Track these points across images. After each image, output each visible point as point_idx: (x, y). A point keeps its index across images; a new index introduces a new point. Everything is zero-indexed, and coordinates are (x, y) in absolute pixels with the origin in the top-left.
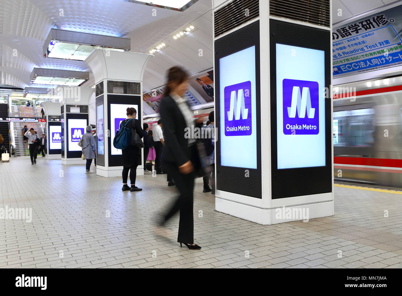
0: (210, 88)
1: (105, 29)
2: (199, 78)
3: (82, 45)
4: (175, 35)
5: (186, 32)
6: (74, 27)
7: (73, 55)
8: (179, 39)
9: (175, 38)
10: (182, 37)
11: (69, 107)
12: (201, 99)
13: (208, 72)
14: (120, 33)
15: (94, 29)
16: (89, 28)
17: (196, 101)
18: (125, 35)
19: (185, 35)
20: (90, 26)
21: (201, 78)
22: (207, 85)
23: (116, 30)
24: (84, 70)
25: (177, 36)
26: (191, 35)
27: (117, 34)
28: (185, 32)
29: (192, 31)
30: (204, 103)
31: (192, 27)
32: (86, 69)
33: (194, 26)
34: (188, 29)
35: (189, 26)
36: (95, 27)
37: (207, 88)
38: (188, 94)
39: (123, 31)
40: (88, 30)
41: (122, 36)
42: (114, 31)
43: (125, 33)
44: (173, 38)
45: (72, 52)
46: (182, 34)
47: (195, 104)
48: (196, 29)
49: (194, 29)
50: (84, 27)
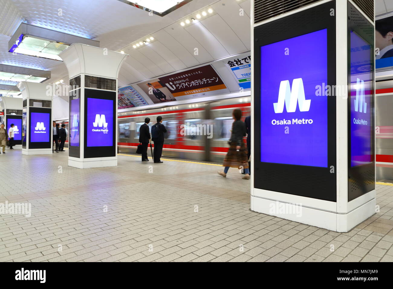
0: (159, 91)
1: (76, 30)
2: (150, 83)
3: (52, 42)
4: (135, 44)
5: (146, 42)
6: (45, 25)
7: (41, 52)
8: (138, 48)
9: (134, 47)
10: (141, 47)
11: (32, 101)
12: (149, 100)
13: (159, 79)
14: (90, 35)
15: (66, 28)
16: (60, 27)
17: (144, 102)
18: (94, 38)
19: (144, 45)
20: (61, 26)
21: (152, 83)
22: (157, 89)
23: (87, 32)
24: (45, 69)
25: (137, 45)
26: (150, 45)
27: (87, 36)
28: (144, 42)
29: (151, 42)
30: (151, 104)
31: (152, 38)
32: (47, 69)
33: (153, 37)
34: (148, 40)
35: (149, 37)
36: (66, 27)
37: (157, 91)
38: (138, 96)
39: (93, 34)
40: (59, 28)
41: (92, 38)
42: (85, 33)
43: (94, 36)
44: (132, 47)
45: (40, 49)
46: (142, 43)
47: (143, 104)
48: (156, 40)
49: (154, 40)
50: (56, 26)
